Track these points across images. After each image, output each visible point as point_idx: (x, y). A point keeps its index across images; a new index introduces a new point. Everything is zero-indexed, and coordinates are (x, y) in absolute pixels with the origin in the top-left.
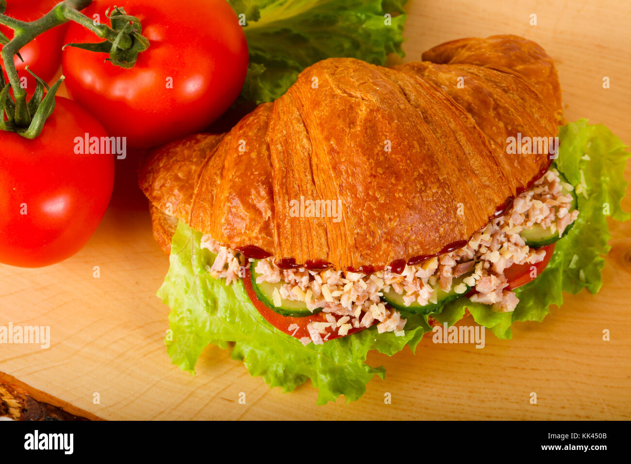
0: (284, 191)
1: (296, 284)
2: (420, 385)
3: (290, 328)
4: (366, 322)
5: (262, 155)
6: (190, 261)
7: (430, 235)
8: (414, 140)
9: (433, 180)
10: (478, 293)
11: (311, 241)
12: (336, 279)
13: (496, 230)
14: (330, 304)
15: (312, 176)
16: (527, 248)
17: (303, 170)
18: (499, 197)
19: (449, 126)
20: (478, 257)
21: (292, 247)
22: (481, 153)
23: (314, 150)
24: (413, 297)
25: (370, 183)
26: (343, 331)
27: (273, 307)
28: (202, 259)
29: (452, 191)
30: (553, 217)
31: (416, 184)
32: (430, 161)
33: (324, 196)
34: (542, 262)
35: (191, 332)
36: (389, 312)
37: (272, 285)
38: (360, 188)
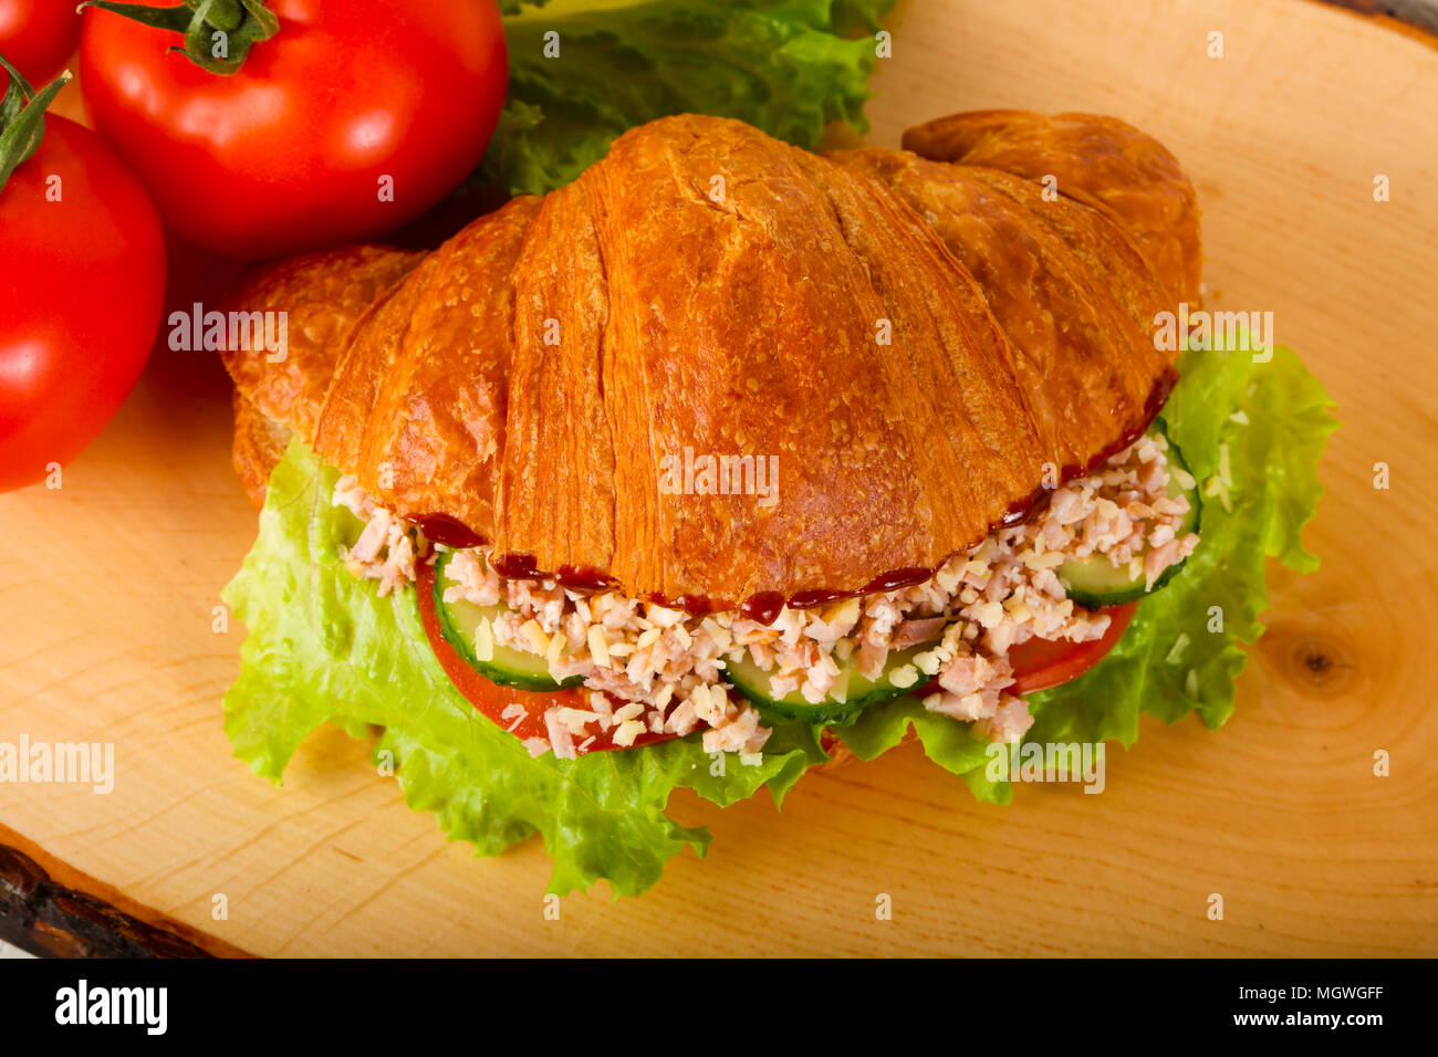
0: (533, 402)
1: (533, 615)
2: (787, 881)
3: (507, 713)
4: (680, 723)
5: (495, 314)
6: (305, 529)
7: (846, 547)
8: (842, 327)
9: (870, 423)
10: (943, 691)
11: (575, 523)
12: (622, 616)
13: (1003, 554)
14: (603, 671)
15: (600, 377)
16: (1069, 605)
17: (581, 359)
18: (1019, 481)
19: (927, 306)
20: (955, 611)
21: (532, 531)
22: (990, 377)
23: (612, 319)
24: (793, 680)
25: (727, 410)
26: (624, 737)
27: (473, 659)
28: (334, 530)
29: (912, 454)
30: (1137, 543)
31: (830, 425)
32: (869, 377)
33: (618, 423)
34: (1099, 640)
35: (286, 692)
36: (733, 708)
37: (479, 610)
38: (703, 419)
